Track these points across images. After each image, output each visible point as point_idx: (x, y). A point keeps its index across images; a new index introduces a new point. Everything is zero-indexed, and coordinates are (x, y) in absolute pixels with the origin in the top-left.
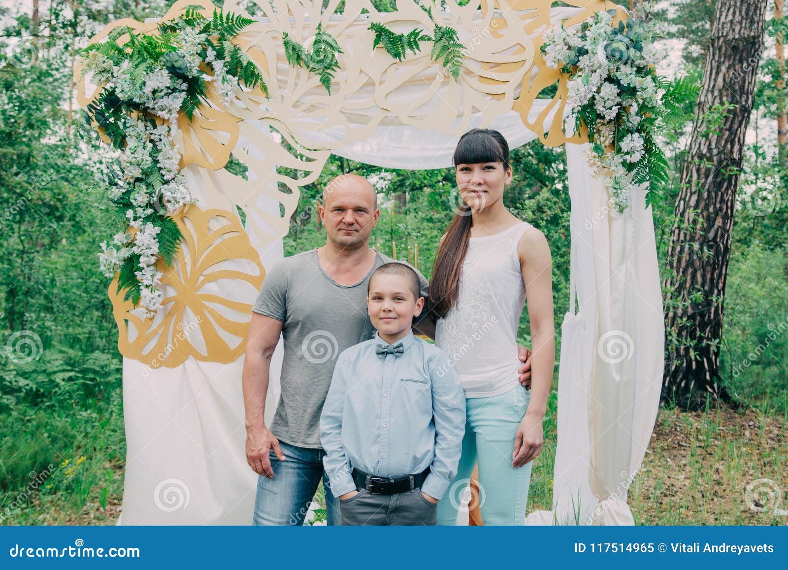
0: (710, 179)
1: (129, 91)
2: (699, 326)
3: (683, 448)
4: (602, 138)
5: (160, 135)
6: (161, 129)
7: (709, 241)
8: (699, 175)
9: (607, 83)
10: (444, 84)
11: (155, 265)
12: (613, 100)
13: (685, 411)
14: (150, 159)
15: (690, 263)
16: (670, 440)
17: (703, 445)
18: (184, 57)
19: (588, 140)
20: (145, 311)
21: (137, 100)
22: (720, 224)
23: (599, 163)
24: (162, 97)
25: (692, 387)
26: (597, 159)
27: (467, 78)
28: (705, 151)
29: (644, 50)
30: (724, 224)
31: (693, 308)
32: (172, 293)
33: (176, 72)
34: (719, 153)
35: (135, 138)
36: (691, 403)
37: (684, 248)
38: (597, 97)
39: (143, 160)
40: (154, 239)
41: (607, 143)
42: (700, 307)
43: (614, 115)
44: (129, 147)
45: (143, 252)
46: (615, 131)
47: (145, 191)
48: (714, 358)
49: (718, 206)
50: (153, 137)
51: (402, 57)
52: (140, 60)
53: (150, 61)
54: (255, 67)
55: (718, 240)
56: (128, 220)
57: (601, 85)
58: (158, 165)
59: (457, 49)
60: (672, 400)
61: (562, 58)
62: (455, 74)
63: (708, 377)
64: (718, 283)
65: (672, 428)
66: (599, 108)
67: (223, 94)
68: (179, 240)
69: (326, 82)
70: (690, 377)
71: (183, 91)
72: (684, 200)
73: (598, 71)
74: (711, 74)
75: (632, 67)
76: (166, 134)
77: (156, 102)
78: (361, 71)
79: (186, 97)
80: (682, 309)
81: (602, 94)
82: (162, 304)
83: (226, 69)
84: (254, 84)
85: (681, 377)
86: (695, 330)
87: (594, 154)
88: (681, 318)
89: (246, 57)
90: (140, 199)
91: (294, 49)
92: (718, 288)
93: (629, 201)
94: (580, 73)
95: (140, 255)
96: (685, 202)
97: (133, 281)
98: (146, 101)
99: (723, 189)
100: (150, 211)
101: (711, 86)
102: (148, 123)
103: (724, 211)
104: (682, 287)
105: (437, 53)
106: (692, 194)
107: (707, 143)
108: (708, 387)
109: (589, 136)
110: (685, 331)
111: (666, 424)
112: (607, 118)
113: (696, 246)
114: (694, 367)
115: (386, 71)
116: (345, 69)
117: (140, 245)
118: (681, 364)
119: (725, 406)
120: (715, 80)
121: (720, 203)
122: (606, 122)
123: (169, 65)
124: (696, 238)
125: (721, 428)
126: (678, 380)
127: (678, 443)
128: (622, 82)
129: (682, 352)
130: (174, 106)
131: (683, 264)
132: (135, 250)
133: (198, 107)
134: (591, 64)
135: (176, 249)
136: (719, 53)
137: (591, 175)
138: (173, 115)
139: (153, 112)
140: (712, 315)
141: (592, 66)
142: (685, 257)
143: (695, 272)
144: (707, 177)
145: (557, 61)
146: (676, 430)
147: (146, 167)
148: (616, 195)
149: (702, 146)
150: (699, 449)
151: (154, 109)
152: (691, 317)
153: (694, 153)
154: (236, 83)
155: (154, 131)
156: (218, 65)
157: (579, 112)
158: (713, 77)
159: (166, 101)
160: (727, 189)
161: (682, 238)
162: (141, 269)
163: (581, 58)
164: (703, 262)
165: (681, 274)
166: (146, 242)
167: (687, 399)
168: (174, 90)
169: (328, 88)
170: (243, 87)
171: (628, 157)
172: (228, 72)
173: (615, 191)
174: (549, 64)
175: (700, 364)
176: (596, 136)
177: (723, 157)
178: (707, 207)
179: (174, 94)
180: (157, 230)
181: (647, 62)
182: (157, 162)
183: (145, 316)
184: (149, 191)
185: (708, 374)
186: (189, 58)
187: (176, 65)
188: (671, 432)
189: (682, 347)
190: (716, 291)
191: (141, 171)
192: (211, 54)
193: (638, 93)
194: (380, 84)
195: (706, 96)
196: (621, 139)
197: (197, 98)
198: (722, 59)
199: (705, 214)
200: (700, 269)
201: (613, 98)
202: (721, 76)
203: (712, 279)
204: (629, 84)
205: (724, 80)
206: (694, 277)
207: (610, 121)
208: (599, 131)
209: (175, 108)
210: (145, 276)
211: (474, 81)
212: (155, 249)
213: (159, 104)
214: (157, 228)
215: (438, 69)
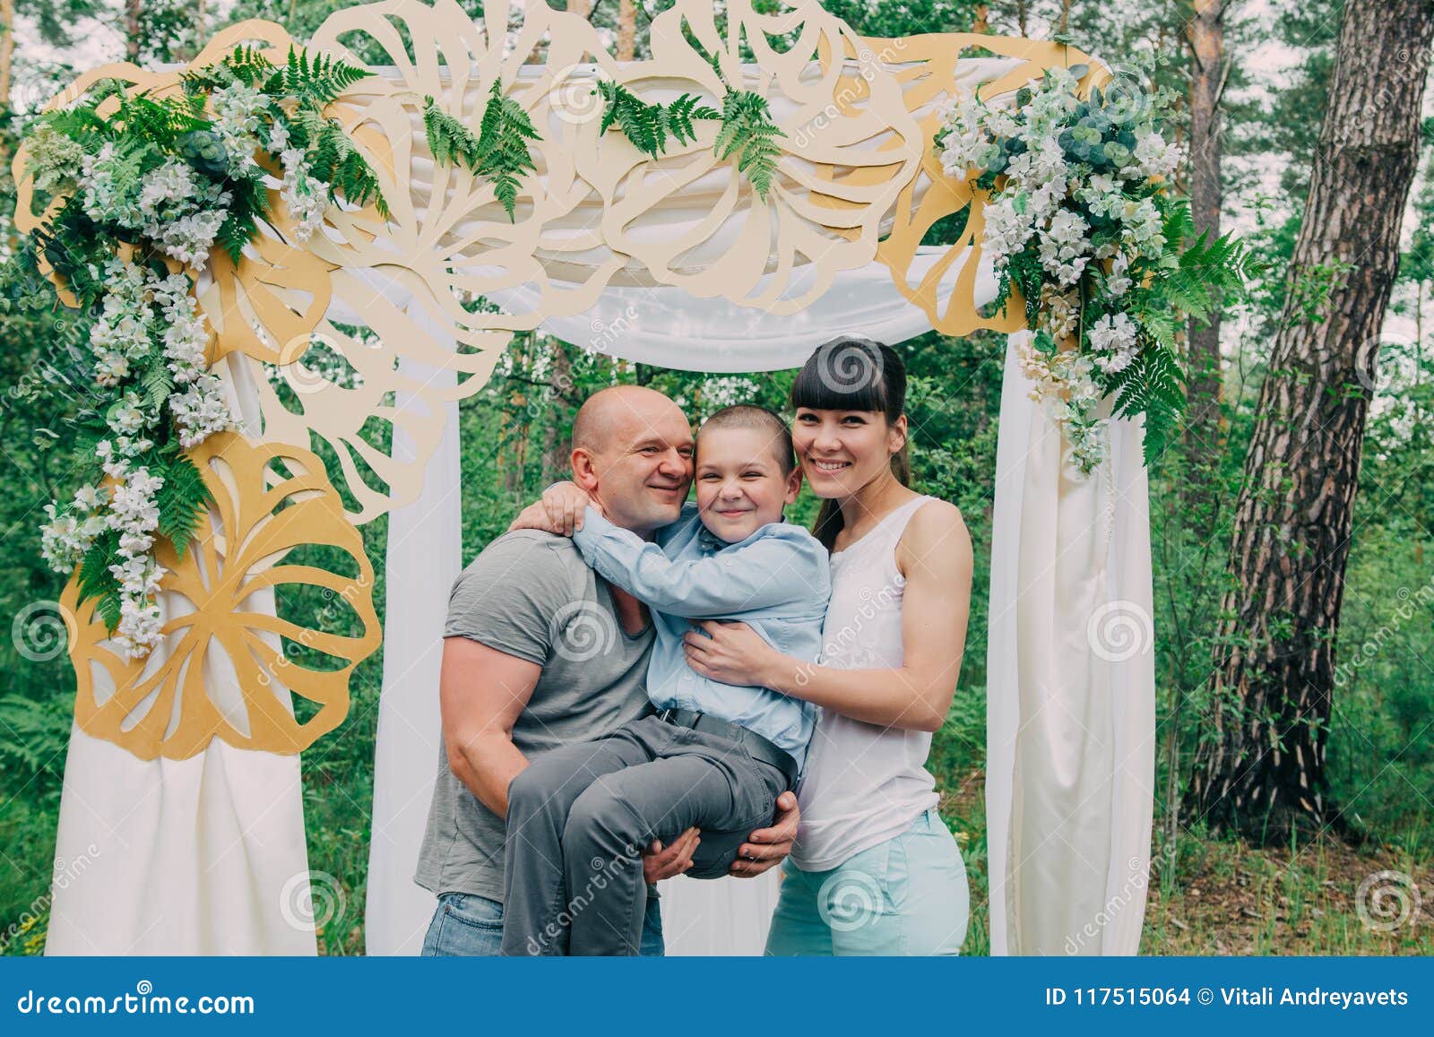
0: (1315, 404)
1: (111, 204)
2: (1289, 684)
3: (1249, 921)
4: (1052, 320)
5: (172, 294)
6: (176, 282)
7: (1310, 524)
8: (1292, 398)
9: (1063, 212)
10: (740, 207)
11: (151, 552)
12: (1075, 246)
13: (1257, 846)
14: (148, 340)
15: (1272, 564)
16: (1225, 903)
17: (1287, 914)
18: (223, 138)
19: (1025, 324)
20: (127, 643)
21: (124, 222)
22: (1332, 493)
23: (1046, 372)
24: (178, 219)
25: (1272, 800)
26: (1042, 363)
27: (785, 193)
28: (1304, 354)
29: (1139, 145)
30: (1339, 491)
31: (1277, 650)
32: (182, 609)
33: (208, 170)
34: (1331, 359)
35: (119, 298)
36: (1271, 832)
37: (1263, 535)
38: (1044, 238)
39: (132, 342)
40: (150, 500)
41: (1063, 331)
42: (1291, 648)
43: (1077, 274)
44: (106, 315)
45: (126, 526)
46: (1079, 308)
47: (137, 403)
48: (1315, 745)
49: (1328, 457)
50: (158, 297)
51: (659, 151)
52: (132, 144)
53: (153, 146)
54: (364, 164)
55: (1327, 521)
56: (102, 461)
57: (1053, 214)
58: (165, 353)
59: (768, 137)
60: (1233, 827)
61: (974, 159)
62: (764, 187)
63: (1304, 783)
64: (1325, 603)
65: (1231, 879)
66: (1048, 260)
67: (298, 215)
68: (202, 502)
69: (506, 197)
70: (1270, 781)
71: (223, 206)
72: (1264, 444)
73: (1046, 185)
74: (1318, 211)
75: (1115, 179)
76: (184, 292)
77: (163, 227)
78: (577, 176)
79: (226, 219)
80: (1256, 651)
81: (1052, 233)
82: (163, 631)
83: (307, 166)
84: (365, 197)
85: (1251, 779)
86: (1281, 691)
87: (1036, 352)
88: (1254, 668)
89: (348, 142)
90: (126, 419)
91: (444, 129)
92: (1324, 613)
93: (1104, 451)
94: (1011, 190)
95: (121, 532)
96: (1265, 448)
97: (109, 583)
98: (143, 224)
99: (1337, 428)
100: (145, 444)
101: (1318, 234)
102: (151, 271)
103: (1340, 468)
104: (1256, 608)
105: (728, 142)
106: (1278, 434)
107: (1309, 339)
108: (1304, 802)
109: (1028, 316)
110: (1262, 693)
111: (1219, 871)
112: (1064, 281)
113: (1284, 533)
114: (1277, 761)
115: (626, 177)
116: (544, 171)
117: (121, 511)
118: (1254, 756)
119: (1335, 841)
120: (1326, 222)
121: (1332, 452)
122: (1061, 288)
123: (192, 154)
124: (1286, 519)
125: (1326, 882)
126: (1247, 785)
127: (1241, 909)
128: (1092, 209)
129: (1255, 732)
130: (199, 236)
131: (1260, 566)
132: (112, 521)
133: (252, 241)
134: (1033, 171)
135: (197, 522)
136: (1334, 173)
137: (1029, 396)
138: (197, 254)
139: (158, 247)
140: (1313, 664)
141: (1035, 176)
142: (1264, 552)
143: (1282, 580)
144: (1307, 403)
145: (964, 165)
146: (1239, 883)
147: (137, 357)
148: (1079, 436)
149: (1299, 344)
150: (1280, 924)
151: (160, 241)
152: (1274, 667)
153: (1285, 357)
154: (325, 194)
155: (160, 285)
156: (292, 158)
157: (1005, 267)
158: (1322, 216)
159: (185, 227)
160: (1345, 426)
161: (1258, 516)
162: (121, 560)
163: (1012, 159)
164: (1297, 563)
165: (1255, 584)
166: (133, 506)
167: (1262, 823)
168: (204, 205)
169: (510, 208)
170: (341, 200)
171: (1103, 361)
172: (311, 173)
173: (1074, 429)
174: (949, 169)
175: (1289, 759)
176: (1042, 316)
177: (1338, 365)
178: (1306, 458)
179: (205, 213)
180: (157, 482)
181: (1145, 170)
182: (162, 346)
183: (127, 653)
184: (143, 404)
185: (1303, 776)
186: (232, 142)
187: (207, 154)
188: (1229, 887)
189: (1256, 723)
190: (1321, 620)
191: (127, 364)
192: (278, 136)
193: (1125, 232)
194: (614, 203)
195: (1308, 251)
196: (1090, 324)
197: (251, 222)
198: (1340, 184)
199: (1303, 472)
200: (1291, 576)
201: (1076, 241)
202: (1337, 214)
203: (1314, 597)
204: (1106, 213)
205: (1343, 222)
206: (1279, 591)
207: (1070, 288)
208: (1048, 308)
209: (202, 241)
210: (131, 576)
211: (802, 203)
212: (152, 522)
213: (171, 232)
214: (155, 478)
215: (728, 176)
